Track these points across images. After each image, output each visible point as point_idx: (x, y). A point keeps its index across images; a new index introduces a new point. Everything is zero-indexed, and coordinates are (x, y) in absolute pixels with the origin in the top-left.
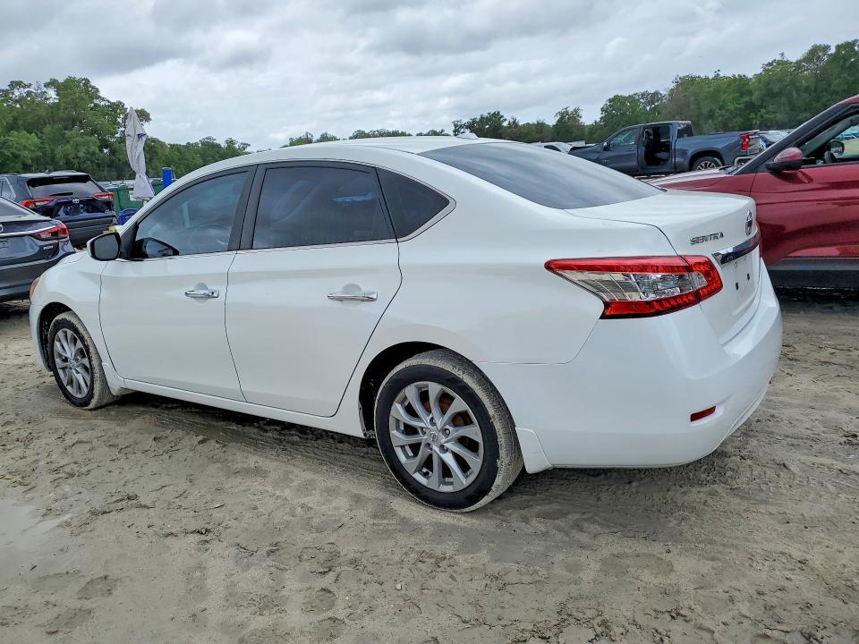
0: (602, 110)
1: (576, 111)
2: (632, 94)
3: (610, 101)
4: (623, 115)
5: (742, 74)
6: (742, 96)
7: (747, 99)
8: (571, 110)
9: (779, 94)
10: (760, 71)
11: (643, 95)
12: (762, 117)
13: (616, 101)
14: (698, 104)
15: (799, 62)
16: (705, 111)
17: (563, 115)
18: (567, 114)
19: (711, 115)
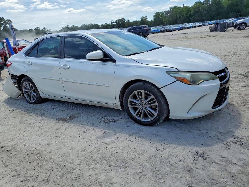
0: (153, 17)
1: (146, 17)
2: (161, 12)
3: (155, 14)
4: (159, 18)
5: (188, 6)
6: (188, 12)
7: (189, 13)
8: (144, 17)
9: (198, 12)
10: (193, 5)
11: (165, 12)
12: (193, 18)
13: (157, 14)
14: (177, 15)
15: (204, 2)
16: (178, 17)
17: (142, 18)
18: (144, 18)
19: (180, 18)
